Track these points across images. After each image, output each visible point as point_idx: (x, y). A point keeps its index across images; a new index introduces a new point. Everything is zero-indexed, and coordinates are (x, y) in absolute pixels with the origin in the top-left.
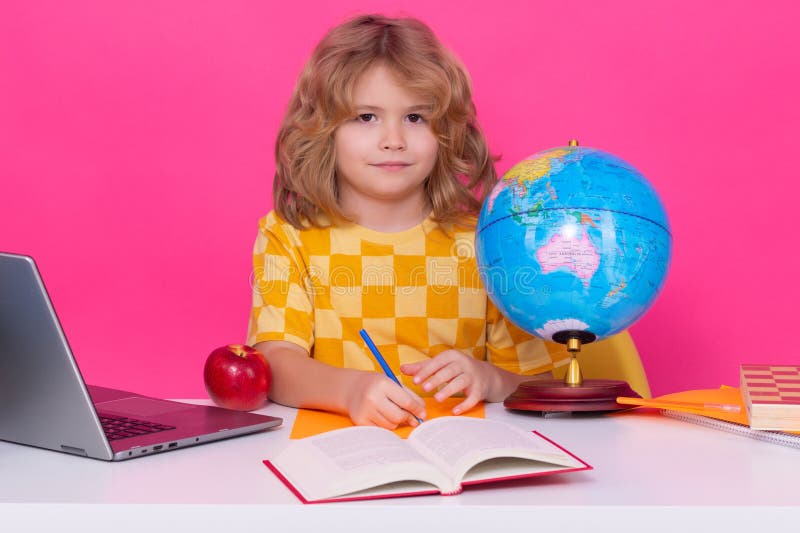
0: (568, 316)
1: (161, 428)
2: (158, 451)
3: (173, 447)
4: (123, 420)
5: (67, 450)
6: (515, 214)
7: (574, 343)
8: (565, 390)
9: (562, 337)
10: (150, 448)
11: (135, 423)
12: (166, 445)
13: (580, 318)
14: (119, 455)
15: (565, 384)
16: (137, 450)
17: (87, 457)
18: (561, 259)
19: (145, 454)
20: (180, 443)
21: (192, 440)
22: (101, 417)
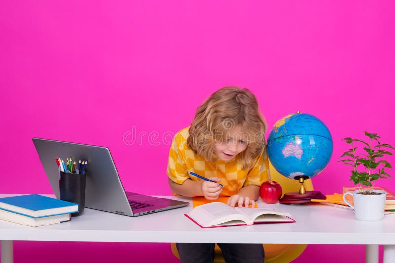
0: (297, 171)
1: (149, 205)
2: (148, 213)
3: (153, 212)
4: (136, 203)
5: (118, 213)
6: (275, 139)
7: (301, 180)
8: (300, 196)
9: (297, 178)
10: (146, 212)
11: (140, 204)
12: (151, 211)
13: (300, 171)
14: (136, 214)
15: (300, 193)
16: (141, 213)
17: (124, 215)
18: (290, 152)
19: (144, 214)
20: (156, 210)
21: (160, 210)
22: (130, 202)
